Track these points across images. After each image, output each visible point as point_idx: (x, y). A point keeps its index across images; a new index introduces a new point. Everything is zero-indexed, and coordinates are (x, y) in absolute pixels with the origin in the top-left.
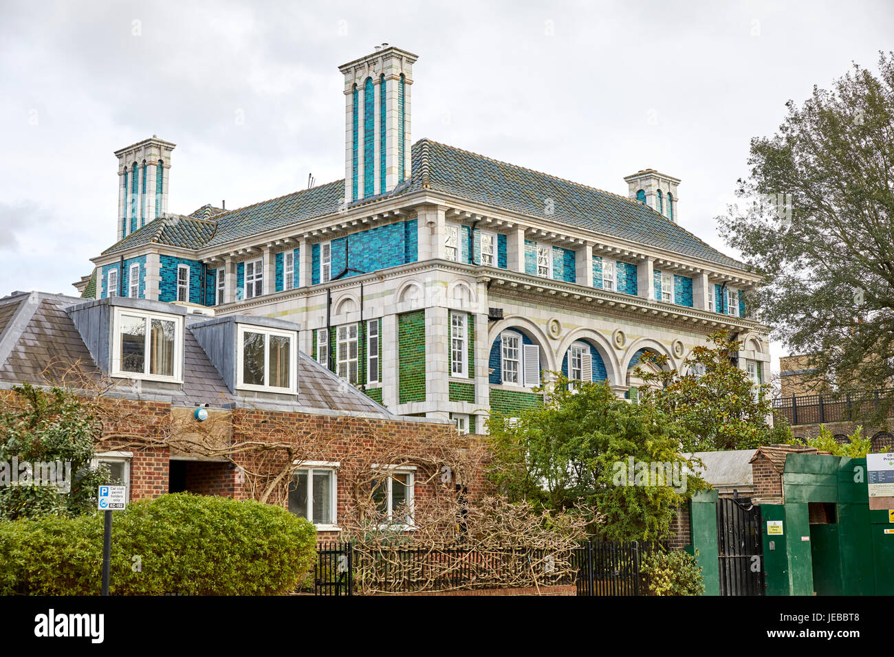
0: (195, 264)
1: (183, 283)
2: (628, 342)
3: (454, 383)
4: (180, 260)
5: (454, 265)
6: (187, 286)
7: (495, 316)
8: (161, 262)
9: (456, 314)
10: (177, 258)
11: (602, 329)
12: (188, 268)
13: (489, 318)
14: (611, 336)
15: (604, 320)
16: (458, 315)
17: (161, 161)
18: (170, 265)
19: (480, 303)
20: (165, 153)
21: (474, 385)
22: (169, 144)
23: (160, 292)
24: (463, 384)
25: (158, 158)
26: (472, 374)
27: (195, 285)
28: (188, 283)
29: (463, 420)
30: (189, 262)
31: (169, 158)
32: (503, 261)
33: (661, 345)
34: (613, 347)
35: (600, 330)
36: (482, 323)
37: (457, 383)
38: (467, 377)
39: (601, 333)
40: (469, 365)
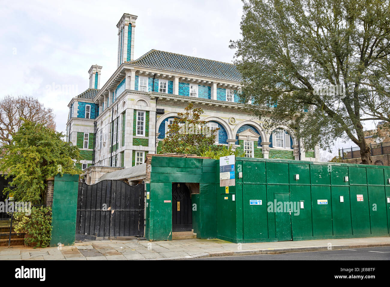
0: (93, 104)
1: (88, 111)
2: (237, 122)
3: (137, 138)
4: (86, 103)
5: (143, 93)
6: (90, 112)
7: (160, 112)
8: (78, 104)
9: (139, 111)
10: (85, 102)
11: (223, 116)
12: (90, 106)
13: (156, 112)
14: (228, 120)
15: (224, 113)
16: (141, 112)
17: (97, 72)
18: (82, 105)
19: (152, 107)
20: (99, 70)
21: (148, 139)
22: (99, 66)
23: (78, 114)
24: (142, 139)
25: (96, 72)
26: (147, 134)
27: (93, 111)
28: (90, 111)
29: (142, 153)
30: (90, 104)
31: (100, 71)
32: (171, 91)
33: (256, 123)
34: (229, 124)
35: (221, 117)
36: (152, 115)
37: (139, 139)
38: (145, 136)
39: (222, 118)
40: (146, 131)
